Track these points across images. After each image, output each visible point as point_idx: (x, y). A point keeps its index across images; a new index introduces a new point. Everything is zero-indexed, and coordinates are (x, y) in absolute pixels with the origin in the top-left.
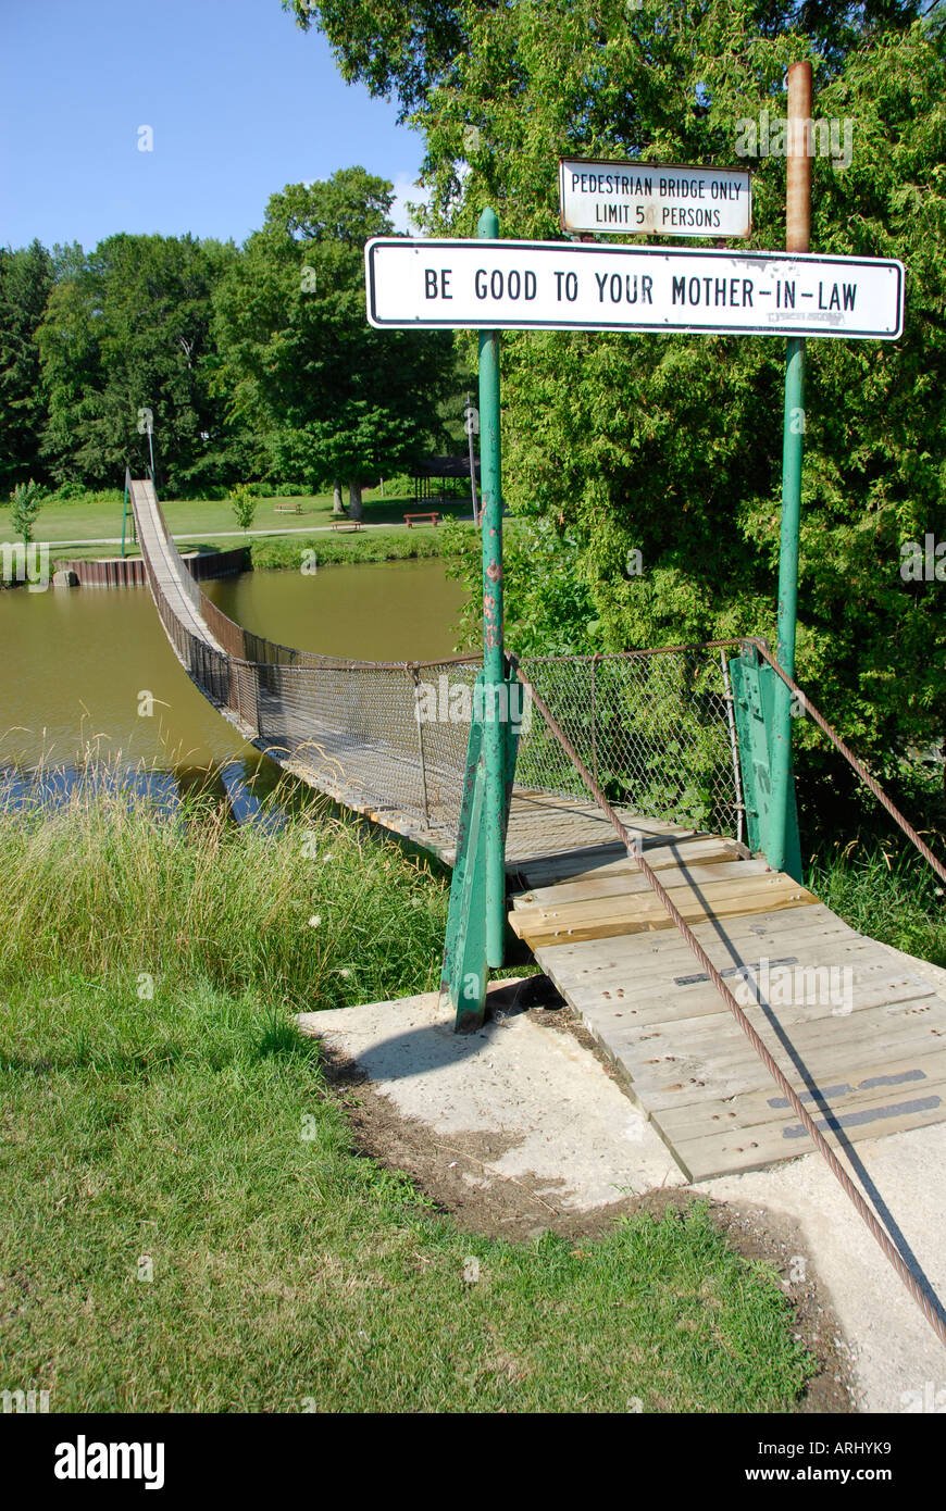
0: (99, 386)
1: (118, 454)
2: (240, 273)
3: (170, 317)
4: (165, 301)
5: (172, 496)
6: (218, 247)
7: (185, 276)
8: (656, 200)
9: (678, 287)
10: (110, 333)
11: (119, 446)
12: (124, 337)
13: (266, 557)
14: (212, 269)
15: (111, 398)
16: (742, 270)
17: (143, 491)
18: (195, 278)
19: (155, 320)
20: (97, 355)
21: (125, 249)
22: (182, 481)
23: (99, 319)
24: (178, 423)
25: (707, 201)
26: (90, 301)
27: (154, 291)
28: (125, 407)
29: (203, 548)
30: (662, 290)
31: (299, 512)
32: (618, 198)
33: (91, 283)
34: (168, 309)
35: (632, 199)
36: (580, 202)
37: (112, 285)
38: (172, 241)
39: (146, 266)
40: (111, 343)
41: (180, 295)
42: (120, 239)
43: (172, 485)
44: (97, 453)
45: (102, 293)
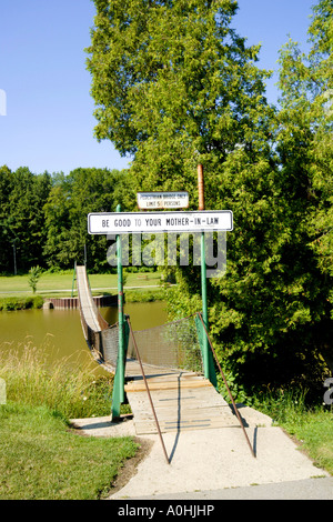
0: (68, 227)
1: (74, 255)
2: (124, 184)
3: (97, 200)
4: (96, 194)
5: (96, 272)
6: (118, 172)
7: (104, 184)
8: (163, 200)
9: (168, 221)
10: (73, 206)
11: (75, 251)
12: (79, 208)
13: (131, 298)
14: (114, 181)
15: (72, 232)
16: (185, 216)
17: (81, 270)
18: (108, 185)
19: (92, 201)
20: (68, 215)
21: (82, 174)
22: (100, 266)
23: (69, 201)
24: (100, 242)
25: (176, 199)
26: (65, 194)
27: (91, 190)
28: (78, 236)
29: (105, 294)
30: (164, 222)
31: (147, 279)
32: (152, 200)
33: (67, 187)
34: (97, 197)
35: (157, 200)
36: (143, 202)
37: (75, 188)
38: (100, 170)
39: (89, 180)
40: (73, 210)
41: (102, 191)
42: (79, 170)
43: (96, 267)
44: (66, 254)
45: (71, 191)
